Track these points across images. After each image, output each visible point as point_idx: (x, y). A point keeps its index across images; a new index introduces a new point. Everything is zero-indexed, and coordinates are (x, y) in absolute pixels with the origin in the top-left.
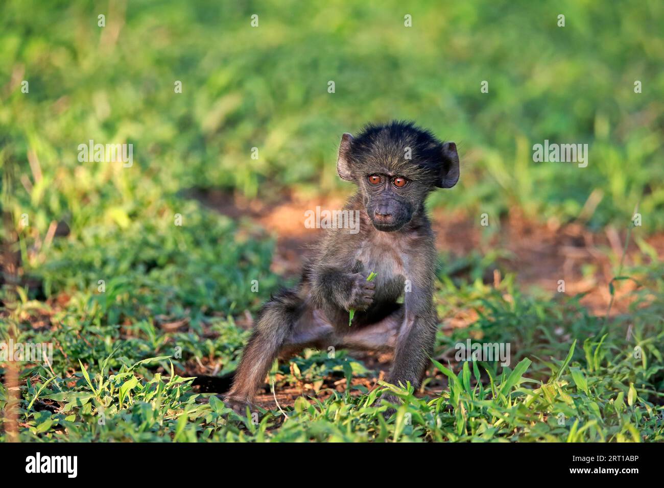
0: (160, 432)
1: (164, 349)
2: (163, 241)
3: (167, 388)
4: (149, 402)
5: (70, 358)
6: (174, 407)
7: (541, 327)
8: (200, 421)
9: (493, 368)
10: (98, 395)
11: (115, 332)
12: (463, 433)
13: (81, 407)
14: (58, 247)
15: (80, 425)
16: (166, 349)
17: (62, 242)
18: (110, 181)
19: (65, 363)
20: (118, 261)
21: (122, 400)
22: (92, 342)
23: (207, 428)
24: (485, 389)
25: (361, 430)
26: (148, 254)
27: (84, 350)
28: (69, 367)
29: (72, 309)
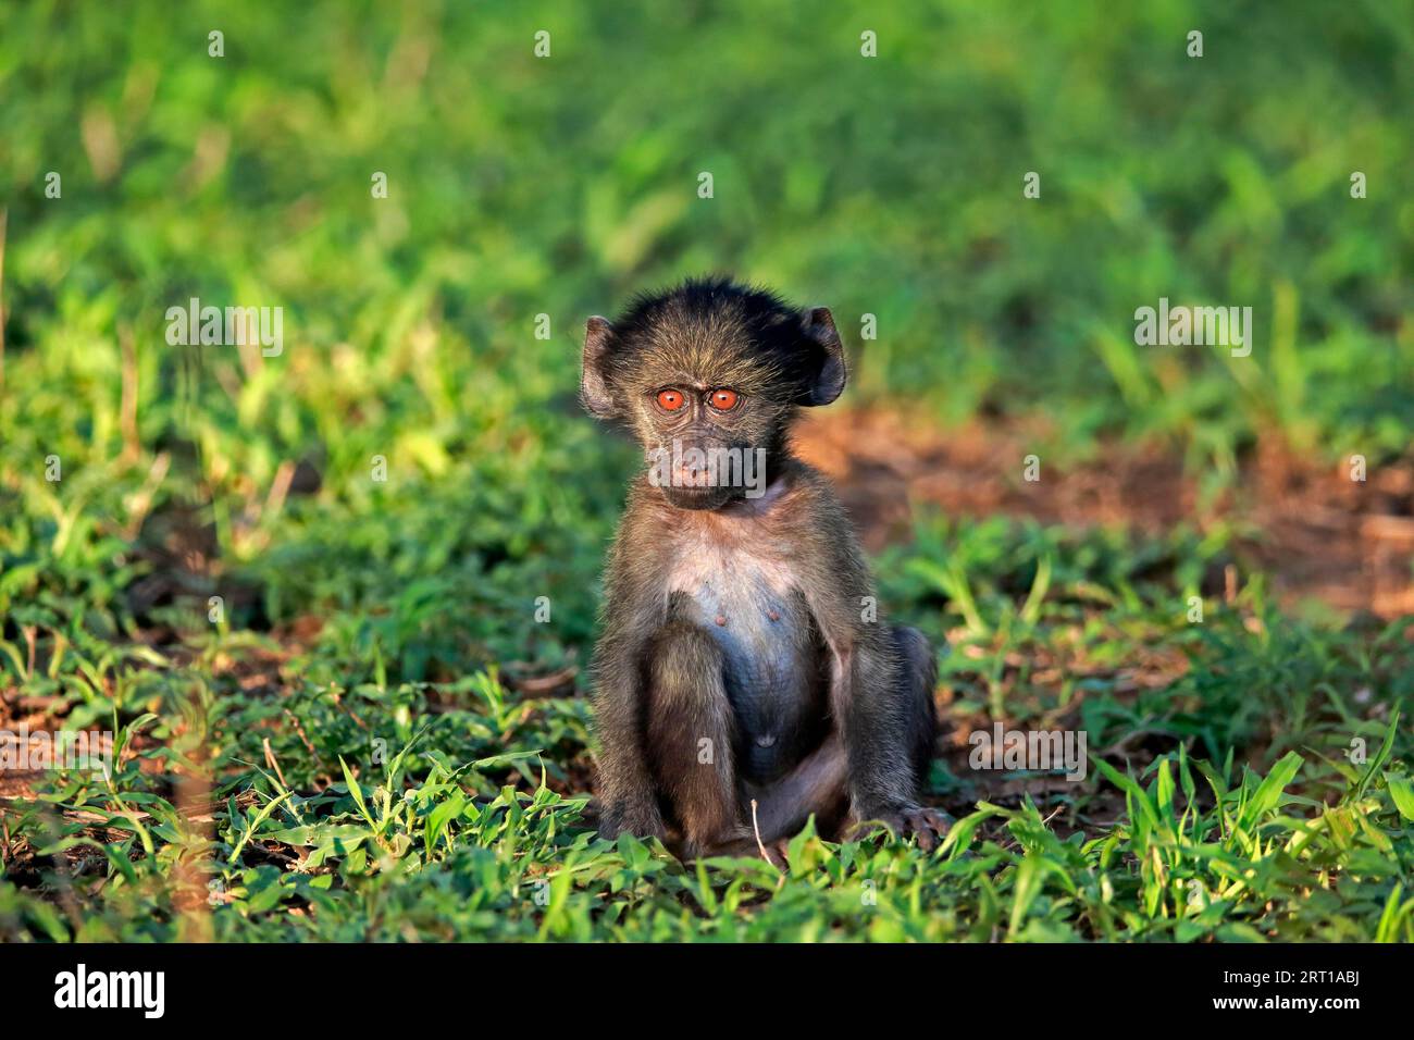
0: (511, 912)
1: (521, 734)
2: (519, 503)
3: (528, 818)
4: (490, 846)
5: (320, 753)
6: (543, 857)
7: (1325, 687)
8: (597, 888)
9: (1222, 775)
10: (380, 833)
11: (417, 697)
12: (1158, 912)
13: (343, 856)
14: (295, 516)
15: (341, 895)
16: (526, 733)
17: (304, 506)
18: (406, 377)
19: (309, 762)
20: (424, 547)
21: (431, 844)
22: (367, 719)
23: (613, 901)
24: (1204, 820)
25: (942, 908)
26: (490, 530)
27: (351, 736)
28: (318, 772)
29: (325, 648)
